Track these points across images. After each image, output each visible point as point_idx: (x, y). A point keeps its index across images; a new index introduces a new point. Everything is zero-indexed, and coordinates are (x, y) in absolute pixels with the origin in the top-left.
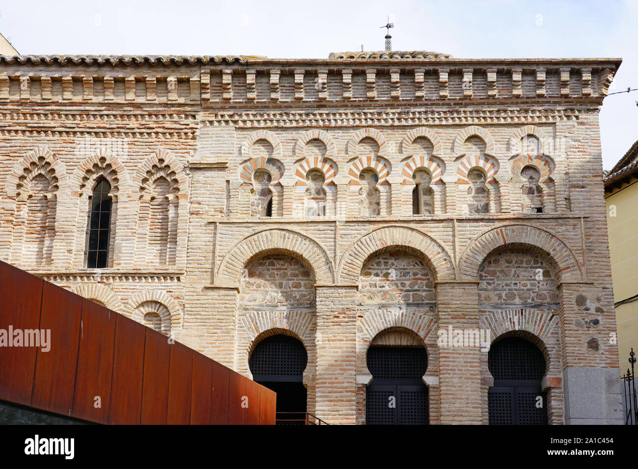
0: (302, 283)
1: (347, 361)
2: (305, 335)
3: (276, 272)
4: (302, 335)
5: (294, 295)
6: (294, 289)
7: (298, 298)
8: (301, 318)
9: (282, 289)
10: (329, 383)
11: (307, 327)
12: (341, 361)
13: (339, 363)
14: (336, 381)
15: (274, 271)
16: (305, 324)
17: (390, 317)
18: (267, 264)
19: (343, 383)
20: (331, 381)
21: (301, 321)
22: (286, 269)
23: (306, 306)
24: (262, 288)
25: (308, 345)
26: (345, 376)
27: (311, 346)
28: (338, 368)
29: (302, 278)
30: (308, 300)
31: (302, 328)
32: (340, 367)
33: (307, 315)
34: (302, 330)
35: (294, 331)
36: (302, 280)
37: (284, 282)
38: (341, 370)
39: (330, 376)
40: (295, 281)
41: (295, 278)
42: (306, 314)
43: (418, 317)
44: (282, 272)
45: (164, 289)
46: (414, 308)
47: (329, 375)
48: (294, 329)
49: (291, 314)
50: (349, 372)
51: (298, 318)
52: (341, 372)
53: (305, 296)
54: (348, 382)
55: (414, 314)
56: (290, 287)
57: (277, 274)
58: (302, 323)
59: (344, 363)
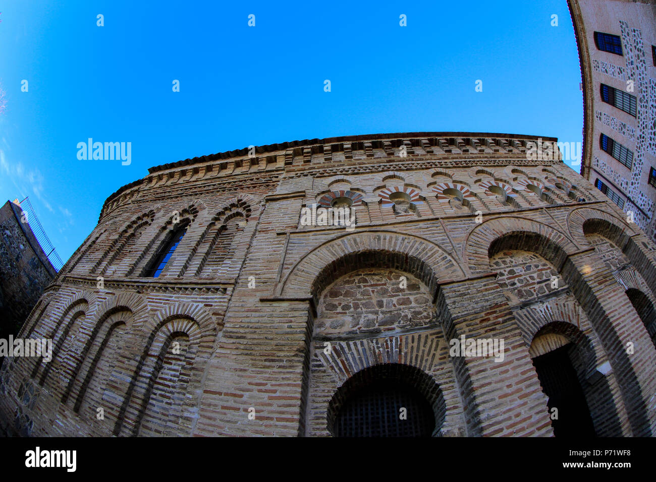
0: (412, 298)
1: (525, 380)
2: (433, 368)
3: (370, 289)
4: (427, 368)
5: (403, 314)
6: (402, 307)
7: (410, 316)
8: (422, 344)
9: (383, 309)
10: (508, 428)
11: (434, 355)
12: (517, 383)
13: (514, 388)
14: (518, 419)
15: (368, 288)
16: (430, 351)
17: (538, 315)
18: (356, 281)
19: (530, 417)
20: (510, 422)
21: (422, 348)
22: (385, 284)
23: (424, 326)
24: (352, 309)
25: (442, 381)
26: (530, 404)
27: (446, 383)
28: (516, 396)
29: (409, 292)
30: (426, 318)
31: (425, 357)
32: (519, 394)
33: (430, 338)
34: (427, 360)
35: (413, 364)
36: (410, 294)
37: (385, 300)
38: (521, 397)
39: (506, 416)
40: (401, 297)
41: (400, 294)
42: (427, 337)
43: (562, 306)
44: (379, 288)
45: (202, 302)
46: (554, 298)
47: (504, 413)
48: (414, 361)
49: (404, 340)
50: (534, 396)
51: (415, 344)
52: (521, 402)
53: (420, 313)
54: (537, 413)
55: (557, 304)
56: (394, 305)
57: (373, 291)
58: (423, 351)
59: (522, 385)
